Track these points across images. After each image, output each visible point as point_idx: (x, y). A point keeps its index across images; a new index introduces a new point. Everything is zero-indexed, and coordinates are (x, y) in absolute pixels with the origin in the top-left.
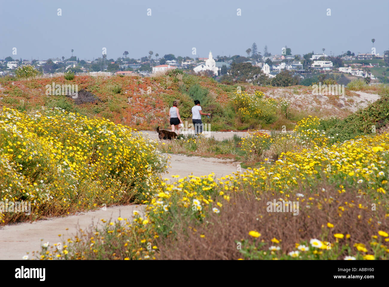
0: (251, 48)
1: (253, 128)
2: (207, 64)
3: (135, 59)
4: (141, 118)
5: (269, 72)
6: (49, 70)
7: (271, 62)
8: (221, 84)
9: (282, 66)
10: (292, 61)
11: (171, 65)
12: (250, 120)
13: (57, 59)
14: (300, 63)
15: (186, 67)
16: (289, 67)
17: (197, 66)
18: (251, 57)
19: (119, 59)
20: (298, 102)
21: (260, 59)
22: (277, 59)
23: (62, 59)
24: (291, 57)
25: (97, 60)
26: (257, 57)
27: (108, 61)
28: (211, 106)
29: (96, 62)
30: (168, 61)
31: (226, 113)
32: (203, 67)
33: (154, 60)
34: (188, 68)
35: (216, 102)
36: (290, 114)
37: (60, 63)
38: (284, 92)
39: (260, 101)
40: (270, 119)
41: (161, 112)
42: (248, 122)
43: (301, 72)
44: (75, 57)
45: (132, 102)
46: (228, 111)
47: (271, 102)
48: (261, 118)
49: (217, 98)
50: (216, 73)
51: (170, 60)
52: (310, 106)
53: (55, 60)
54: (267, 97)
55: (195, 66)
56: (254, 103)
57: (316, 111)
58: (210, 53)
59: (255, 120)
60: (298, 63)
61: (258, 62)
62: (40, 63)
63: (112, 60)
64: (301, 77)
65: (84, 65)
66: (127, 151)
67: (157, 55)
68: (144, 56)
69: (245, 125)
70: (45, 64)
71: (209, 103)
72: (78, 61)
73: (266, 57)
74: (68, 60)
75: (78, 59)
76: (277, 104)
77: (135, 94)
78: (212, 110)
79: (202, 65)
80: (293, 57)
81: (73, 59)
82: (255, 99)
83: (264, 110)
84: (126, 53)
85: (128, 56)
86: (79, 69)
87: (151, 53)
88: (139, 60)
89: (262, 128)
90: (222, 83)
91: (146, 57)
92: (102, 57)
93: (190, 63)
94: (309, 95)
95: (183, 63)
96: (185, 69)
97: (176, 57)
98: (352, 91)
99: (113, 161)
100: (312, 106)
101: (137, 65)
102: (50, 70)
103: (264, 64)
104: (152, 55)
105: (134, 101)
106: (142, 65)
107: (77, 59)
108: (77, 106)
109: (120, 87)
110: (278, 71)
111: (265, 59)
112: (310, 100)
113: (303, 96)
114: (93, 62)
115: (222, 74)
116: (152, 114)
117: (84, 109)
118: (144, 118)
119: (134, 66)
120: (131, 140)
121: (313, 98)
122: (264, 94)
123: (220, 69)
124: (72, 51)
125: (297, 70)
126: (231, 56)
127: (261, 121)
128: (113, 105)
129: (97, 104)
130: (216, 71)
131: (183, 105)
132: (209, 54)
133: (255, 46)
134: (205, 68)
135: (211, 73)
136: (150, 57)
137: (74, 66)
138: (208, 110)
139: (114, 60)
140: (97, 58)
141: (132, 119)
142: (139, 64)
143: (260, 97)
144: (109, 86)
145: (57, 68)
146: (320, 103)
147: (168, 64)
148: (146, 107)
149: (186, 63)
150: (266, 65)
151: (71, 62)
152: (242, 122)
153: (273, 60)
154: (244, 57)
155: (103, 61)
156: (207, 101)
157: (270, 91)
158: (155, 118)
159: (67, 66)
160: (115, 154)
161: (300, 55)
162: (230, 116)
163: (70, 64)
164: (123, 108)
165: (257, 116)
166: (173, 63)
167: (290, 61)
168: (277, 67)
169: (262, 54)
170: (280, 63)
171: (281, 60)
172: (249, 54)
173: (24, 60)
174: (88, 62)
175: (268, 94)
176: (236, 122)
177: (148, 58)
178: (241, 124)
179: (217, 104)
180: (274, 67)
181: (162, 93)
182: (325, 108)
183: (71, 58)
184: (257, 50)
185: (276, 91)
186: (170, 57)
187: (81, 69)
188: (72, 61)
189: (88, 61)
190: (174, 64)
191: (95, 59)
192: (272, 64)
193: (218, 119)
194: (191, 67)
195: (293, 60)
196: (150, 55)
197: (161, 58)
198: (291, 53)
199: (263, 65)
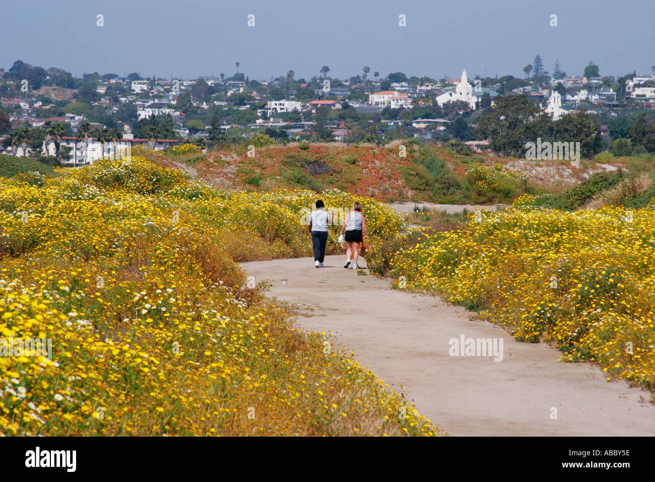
0: (532, 64)
1: (490, 201)
2: (457, 90)
3: (340, 80)
4: (376, 190)
5: (561, 106)
6: (200, 97)
7: (564, 88)
8: (459, 156)
9: (583, 95)
10: (598, 87)
11: (399, 91)
12: (487, 193)
13: (213, 78)
14: (611, 90)
15: (424, 95)
16: (594, 97)
17: (442, 93)
18: (532, 80)
19: (314, 79)
20: (539, 175)
21: (546, 84)
22: (575, 82)
23: (220, 77)
24: (599, 80)
25: (277, 79)
26: (541, 80)
27: (295, 82)
28: (448, 179)
29: (276, 83)
30: (395, 84)
31: (463, 186)
32: (451, 95)
33: (372, 81)
34: (427, 96)
35: (452, 174)
36: (530, 188)
37: (217, 85)
38: (525, 164)
39: (499, 174)
40: (509, 193)
41: (396, 183)
42: (485, 195)
43: (614, 106)
44: (242, 75)
45: (367, 174)
46: (465, 184)
47: (511, 175)
48: (499, 191)
49: (455, 170)
50: (473, 105)
51: (398, 81)
52: (552, 180)
53: (209, 79)
54: (507, 169)
55: (440, 93)
56: (492, 176)
57: (557, 185)
58: (464, 73)
59: (493, 194)
60: (609, 91)
61: (543, 88)
62: (184, 84)
63: (302, 81)
64: (613, 114)
65: (257, 88)
66: (384, 219)
67: (377, 74)
68: (355, 75)
69: (483, 199)
70: (193, 86)
71: (446, 175)
72: (247, 82)
73: (557, 79)
74: (229, 79)
75: (247, 78)
76: (516, 177)
77: (370, 165)
78: (449, 183)
79: (450, 92)
80: (602, 80)
81: (239, 77)
82: (494, 172)
83: (502, 183)
84: (326, 69)
85: (328, 74)
86: (250, 96)
87: (367, 70)
88: (346, 81)
89: (500, 202)
90: (461, 154)
91: (358, 77)
92: (285, 76)
93: (429, 88)
94: (551, 168)
95: (419, 88)
96: (422, 97)
97: (409, 77)
98: (598, 164)
99: (375, 225)
100: (555, 179)
101: (343, 89)
102: (203, 96)
103: (553, 91)
104: (368, 74)
105: (369, 172)
106: (353, 91)
107: (245, 78)
108: (312, 176)
109: (355, 158)
110: (575, 104)
111: (554, 82)
112: (552, 173)
113: (545, 169)
114: (271, 83)
115: (483, 107)
116: (387, 186)
117: (319, 180)
118: (379, 189)
119: (340, 91)
120: (386, 211)
121: (555, 171)
122: (504, 166)
123: (480, 100)
124: (238, 64)
125: (606, 102)
126: (499, 77)
127: (499, 195)
128: (347, 176)
129: (331, 175)
130: (473, 102)
131: (419, 177)
132: (462, 74)
133: (538, 60)
134: (455, 98)
135: (465, 105)
136: (365, 76)
137: (242, 90)
138: (445, 183)
139: (306, 80)
140: (279, 77)
141: (367, 190)
142: (346, 89)
143: (499, 170)
144: (345, 157)
145: (213, 92)
146: (562, 176)
147: (395, 90)
148: (381, 178)
149: (423, 88)
150: (556, 95)
151: (236, 82)
152: (479, 195)
153: (568, 84)
154: (519, 79)
155: (287, 83)
156: (443, 173)
157: (510, 164)
158: (391, 190)
159: (230, 89)
160: (376, 220)
161: (613, 77)
162: (467, 189)
163: (234, 86)
164: (358, 179)
165: (494, 190)
166: (402, 87)
167: (596, 88)
168: (573, 96)
169: (551, 74)
170: (579, 90)
171: (581, 86)
172: (528, 74)
173: (159, 79)
174: (264, 83)
175: (508, 166)
176: (474, 195)
177: (362, 79)
178: (478, 197)
179: (455, 176)
180: (569, 97)
181: (397, 164)
182: (567, 182)
183: (236, 75)
184: (542, 67)
185: (516, 163)
186: (397, 77)
187: (252, 95)
188: (238, 80)
189: (264, 81)
190: (404, 89)
191: (274, 78)
192: (566, 91)
193: (454, 192)
194: (432, 95)
195: (601, 86)
196: (364, 73)
197: (384, 78)
198: (599, 73)
199: (550, 94)
